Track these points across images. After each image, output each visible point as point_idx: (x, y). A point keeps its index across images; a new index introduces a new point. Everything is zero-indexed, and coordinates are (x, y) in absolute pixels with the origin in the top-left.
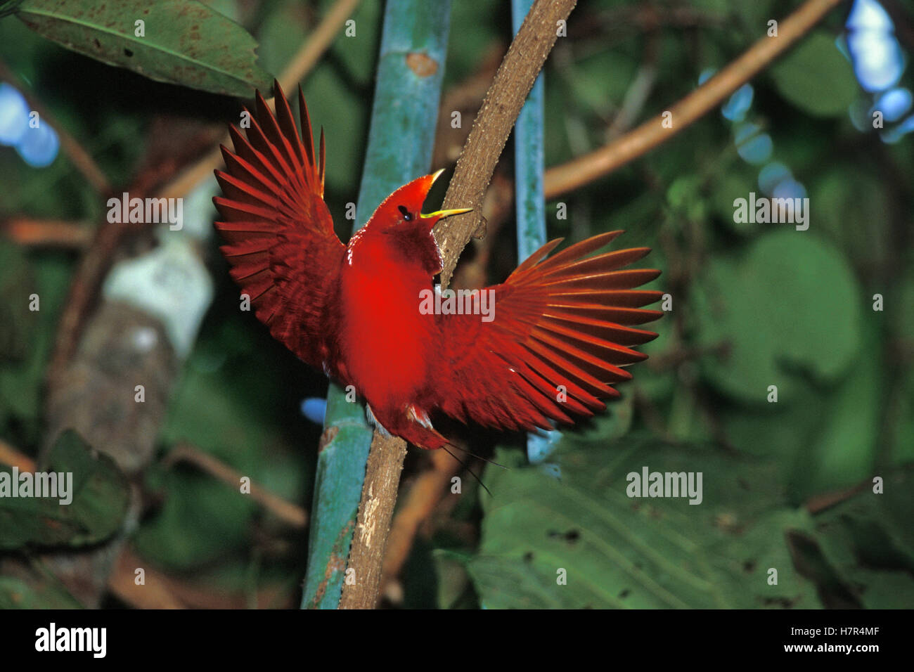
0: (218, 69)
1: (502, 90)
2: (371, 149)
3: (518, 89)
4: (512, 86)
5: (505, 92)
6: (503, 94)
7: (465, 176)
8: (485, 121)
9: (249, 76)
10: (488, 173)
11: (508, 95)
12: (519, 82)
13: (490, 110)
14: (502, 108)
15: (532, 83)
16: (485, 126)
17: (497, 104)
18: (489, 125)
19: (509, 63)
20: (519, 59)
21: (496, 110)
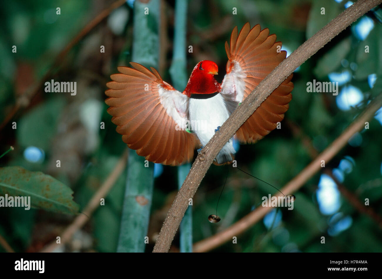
0: (57, 202)
1: (175, 210)
2: (122, 234)
3: (181, 210)
4: (179, 209)
5: (176, 211)
6: (175, 212)
7: (160, 245)
8: (168, 223)
9: (70, 205)
10: (169, 244)
11: (177, 212)
12: (182, 207)
13: (170, 218)
14: (175, 217)
15: (187, 207)
16: (168, 224)
17: (173, 216)
18: (170, 224)
19: (178, 200)
20: (182, 197)
21: (173, 218)
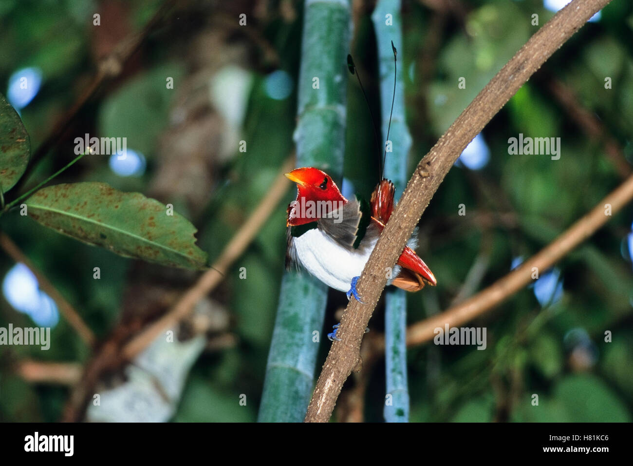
0: (167, 248)
1: (375, 265)
2: (282, 307)
3: (387, 264)
4: (382, 262)
5: (377, 266)
6: (375, 267)
7: (348, 327)
8: (363, 287)
9: (190, 253)
10: (364, 324)
11: (379, 269)
12: (388, 259)
13: (366, 279)
14: (375, 277)
15: (397, 259)
16: (362, 290)
17: (371, 275)
18: (365, 290)
19: (381, 245)
20: (387, 242)
21: (371, 279)
